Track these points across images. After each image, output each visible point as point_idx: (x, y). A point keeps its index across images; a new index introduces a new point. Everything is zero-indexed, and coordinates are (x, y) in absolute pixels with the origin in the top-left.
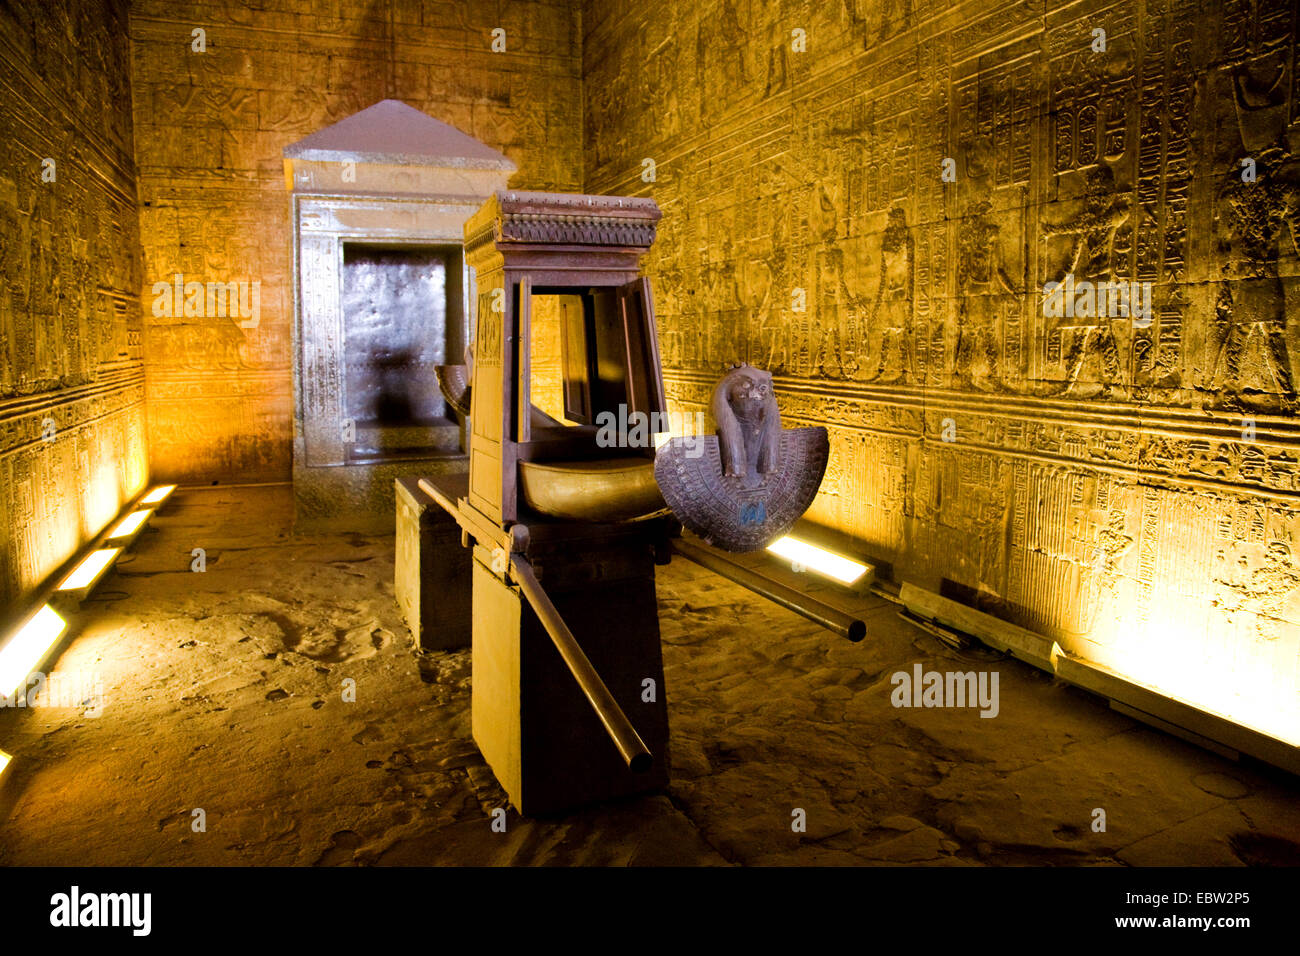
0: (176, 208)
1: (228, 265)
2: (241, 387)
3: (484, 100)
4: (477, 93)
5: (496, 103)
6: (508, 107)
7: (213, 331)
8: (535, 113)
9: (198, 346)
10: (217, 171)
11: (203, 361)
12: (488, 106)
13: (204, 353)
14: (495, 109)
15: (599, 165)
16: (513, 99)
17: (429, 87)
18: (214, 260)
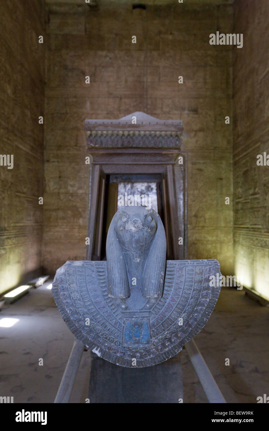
0: (58, 162)
1: (77, 185)
2: (79, 236)
3: (186, 112)
4: (183, 109)
5: (192, 112)
6: (197, 114)
7: (70, 212)
8: (210, 116)
9: (64, 218)
10: (74, 147)
11: (65, 224)
12: (188, 114)
13: (65, 221)
14: (191, 115)
15: (238, 137)
16: (200, 110)
17: (162, 108)
18: (72, 183)
